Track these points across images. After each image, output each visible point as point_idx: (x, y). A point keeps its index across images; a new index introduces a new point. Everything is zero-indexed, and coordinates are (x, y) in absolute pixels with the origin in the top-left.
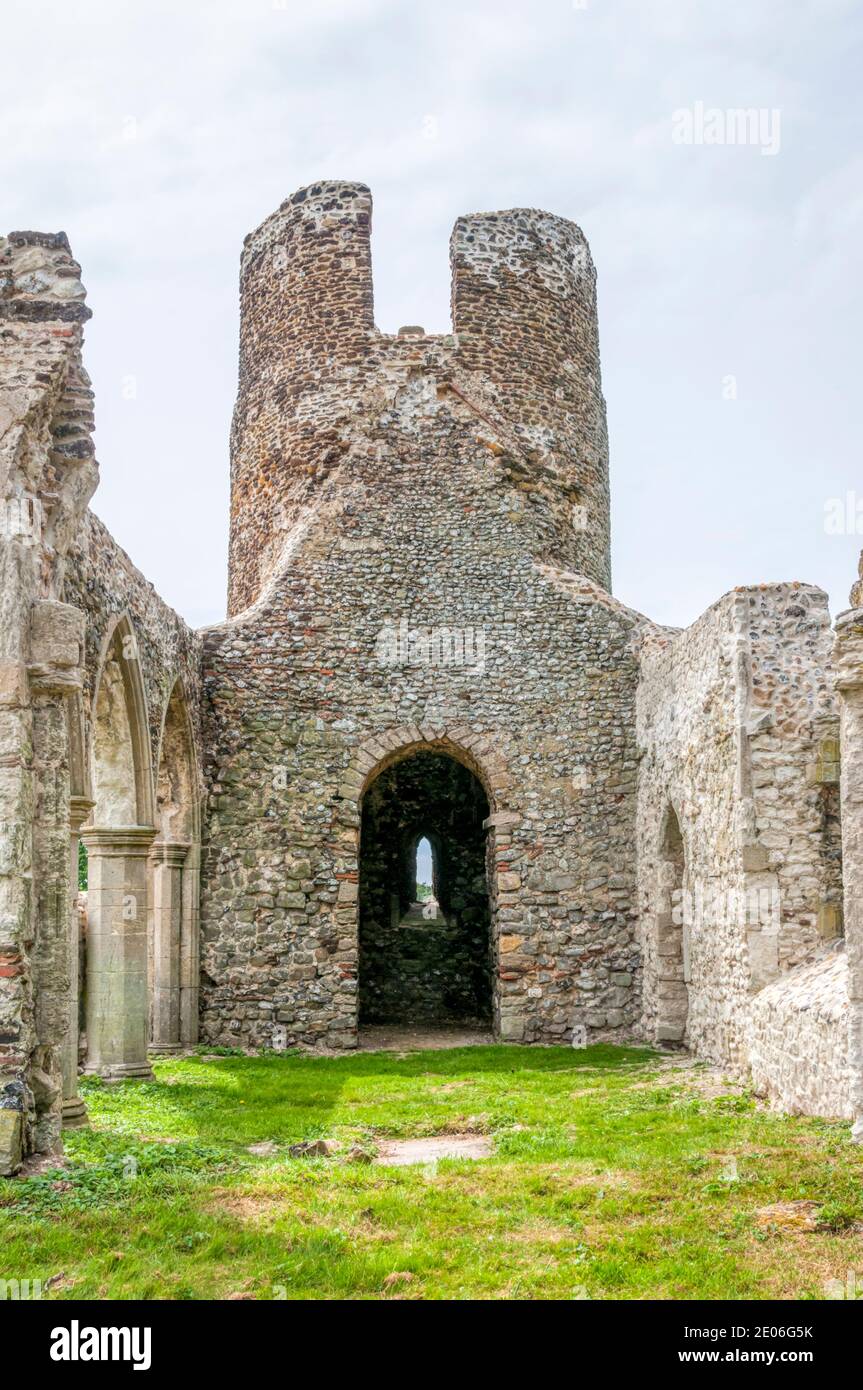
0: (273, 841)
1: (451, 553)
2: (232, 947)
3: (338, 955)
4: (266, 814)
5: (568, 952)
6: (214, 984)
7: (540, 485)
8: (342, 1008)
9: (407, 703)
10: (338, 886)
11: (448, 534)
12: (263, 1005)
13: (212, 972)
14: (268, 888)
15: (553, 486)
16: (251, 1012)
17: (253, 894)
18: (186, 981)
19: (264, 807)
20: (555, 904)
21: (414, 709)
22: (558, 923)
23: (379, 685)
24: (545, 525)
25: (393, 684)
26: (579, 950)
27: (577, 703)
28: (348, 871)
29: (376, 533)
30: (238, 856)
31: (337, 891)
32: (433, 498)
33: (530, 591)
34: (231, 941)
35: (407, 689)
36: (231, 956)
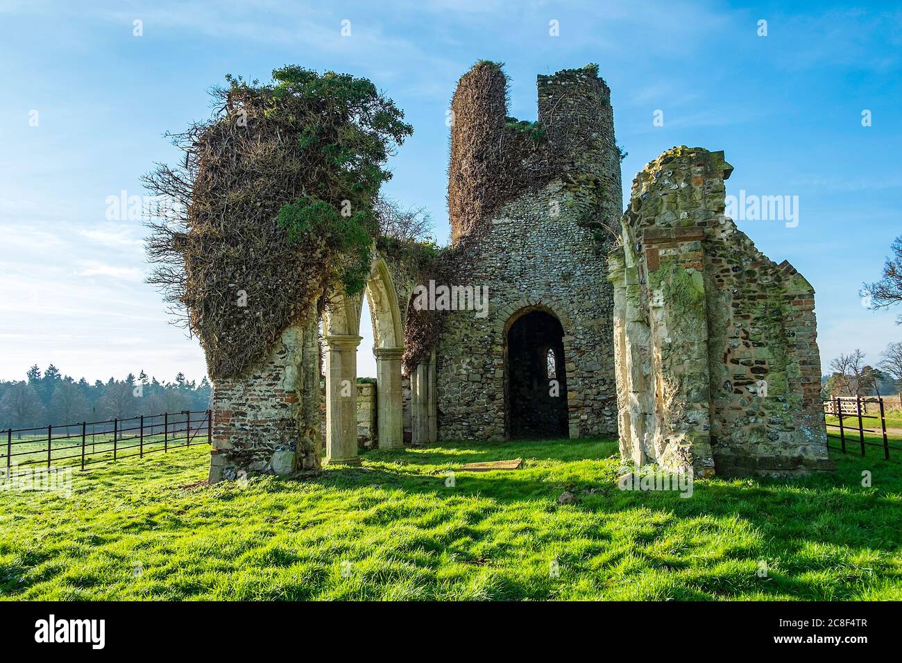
0: (467, 352)
1: (541, 222)
2: (450, 398)
3: (496, 401)
4: (463, 340)
5: (599, 399)
6: (443, 415)
7: (581, 188)
8: (499, 425)
9: (523, 289)
10: (494, 371)
11: (539, 213)
12: (464, 423)
13: (442, 409)
14: (465, 372)
15: (588, 188)
16: (459, 427)
17: (459, 375)
18: (430, 413)
19: (462, 338)
20: (592, 377)
21: (525, 292)
22: (594, 386)
23: (510, 282)
24: (584, 206)
25: (516, 281)
26: (604, 398)
27: (599, 285)
28: (499, 364)
29: (507, 215)
30: (452, 358)
31: (494, 373)
32: (532, 198)
33: (576, 237)
34: (450, 396)
35: (522, 283)
36: (449, 402)
